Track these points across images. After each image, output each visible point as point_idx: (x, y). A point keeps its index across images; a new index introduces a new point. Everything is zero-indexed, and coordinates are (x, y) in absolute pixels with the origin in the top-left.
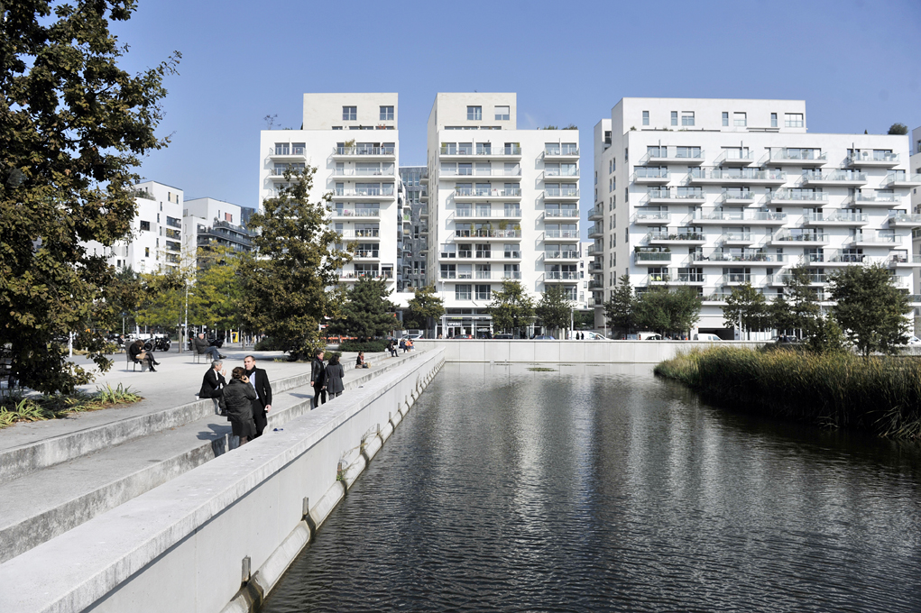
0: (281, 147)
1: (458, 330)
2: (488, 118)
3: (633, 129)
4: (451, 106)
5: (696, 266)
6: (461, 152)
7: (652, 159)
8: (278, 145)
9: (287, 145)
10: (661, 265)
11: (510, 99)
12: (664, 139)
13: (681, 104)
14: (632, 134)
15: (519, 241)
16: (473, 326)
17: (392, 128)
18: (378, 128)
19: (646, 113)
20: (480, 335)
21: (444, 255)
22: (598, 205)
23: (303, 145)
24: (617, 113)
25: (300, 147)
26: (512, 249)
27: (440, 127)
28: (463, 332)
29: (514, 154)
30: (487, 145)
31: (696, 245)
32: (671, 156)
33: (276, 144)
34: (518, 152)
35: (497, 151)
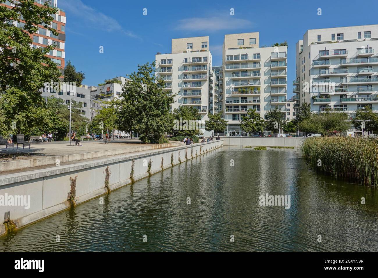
0: (163, 61)
1: (234, 133)
2: (247, 44)
3: (312, 43)
4: (231, 40)
5: (344, 104)
6: (235, 59)
7: (322, 56)
8: (162, 60)
9: (165, 60)
10: (326, 104)
11: (256, 35)
12: (328, 47)
13: (336, 31)
14: (312, 46)
15: (260, 95)
16: (240, 131)
17: (206, 51)
18: (201, 51)
19: (319, 36)
20: (242, 135)
21: (227, 102)
22: (298, 79)
23: (172, 60)
24: (305, 37)
25: (170, 61)
26: (256, 99)
27: (226, 49)
28: (236, 134)
29: (258, 58)
30: (246, 55)
31: (343, 94)
32: (331, 54)
33: (161, 60)
34: (259, 57)
35: (251, 58)
